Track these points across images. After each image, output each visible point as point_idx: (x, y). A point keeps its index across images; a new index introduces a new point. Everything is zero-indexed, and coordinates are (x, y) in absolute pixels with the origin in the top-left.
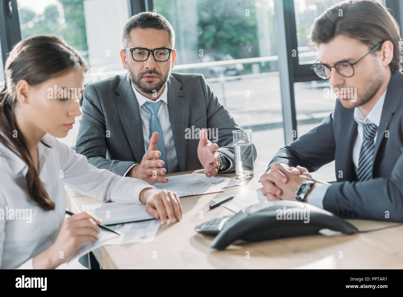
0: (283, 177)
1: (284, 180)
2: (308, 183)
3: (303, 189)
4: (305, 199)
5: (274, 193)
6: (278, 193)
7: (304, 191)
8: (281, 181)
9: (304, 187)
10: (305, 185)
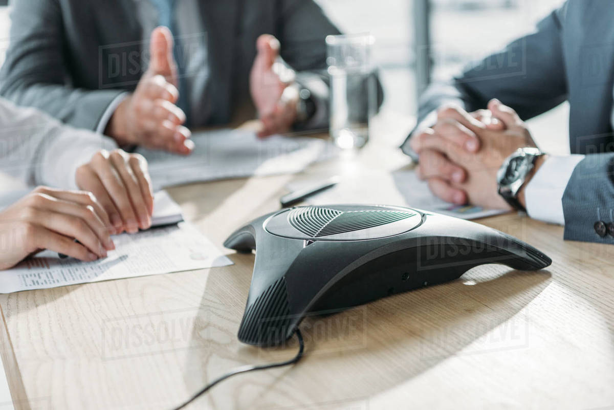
0: (469, 137)
1: (472, 146)
2: (524, 155)
3: (516, 170)
4: (520, 195)
5: (447, 177)
6: (457, 176)
7: (517, 174)
8: (465, 149)
9: (517, 165)
10: (519, 159)
